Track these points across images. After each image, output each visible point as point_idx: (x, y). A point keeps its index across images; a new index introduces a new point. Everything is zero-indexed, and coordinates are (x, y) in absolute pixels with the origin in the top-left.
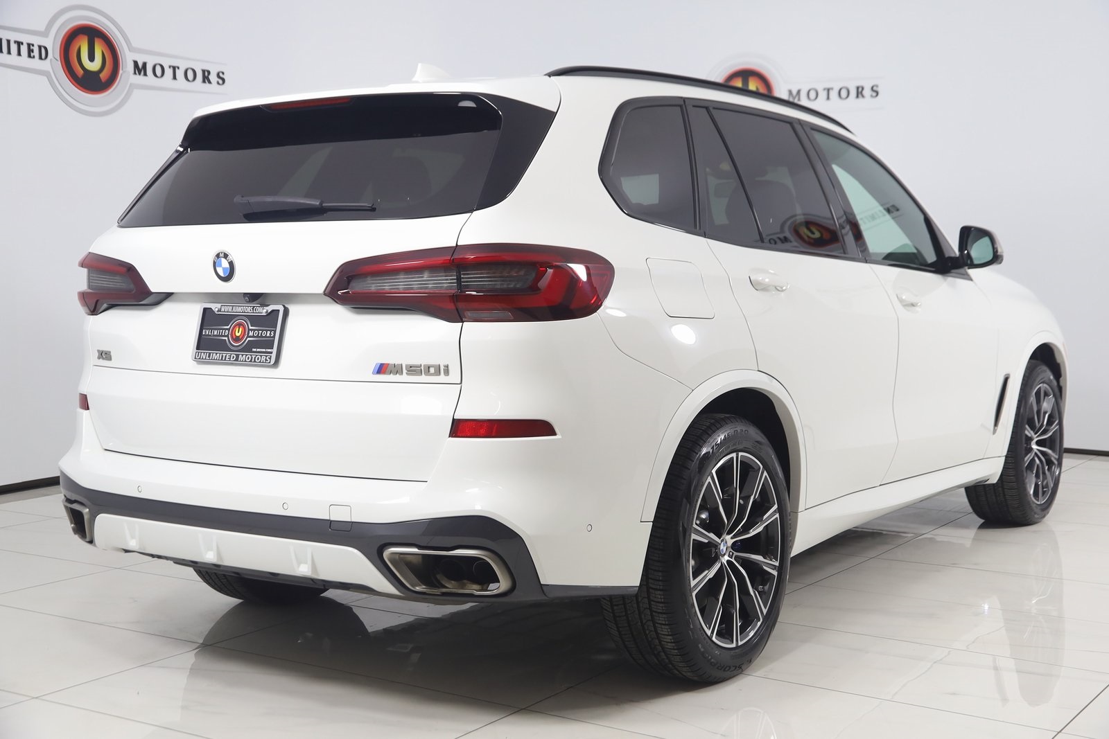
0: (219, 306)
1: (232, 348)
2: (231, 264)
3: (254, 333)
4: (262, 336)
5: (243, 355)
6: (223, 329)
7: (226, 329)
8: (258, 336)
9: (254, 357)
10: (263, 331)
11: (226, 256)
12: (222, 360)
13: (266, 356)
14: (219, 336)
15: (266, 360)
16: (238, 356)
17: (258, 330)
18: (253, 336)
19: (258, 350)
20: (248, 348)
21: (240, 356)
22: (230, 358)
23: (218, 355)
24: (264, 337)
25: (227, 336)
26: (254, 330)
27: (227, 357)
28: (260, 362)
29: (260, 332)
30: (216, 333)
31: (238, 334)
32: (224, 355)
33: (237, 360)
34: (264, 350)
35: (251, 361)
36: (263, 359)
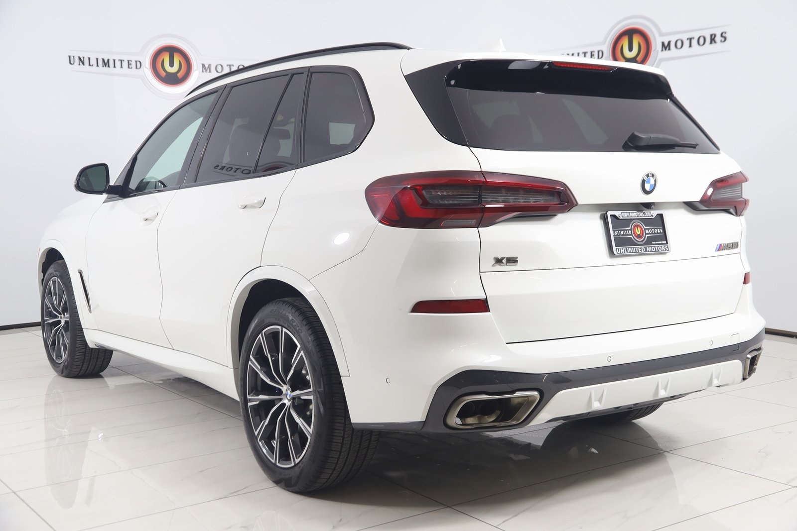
0: (620, 212)
1: (638, 243)
2: (655, 181)
3: (649, 231)
4: (655, 233)
5: (649, 247)
6: (627, 230)
7: (629, 230)
8: (652, 233)
9: (657, 247)
10: (654, 229)
11: (653, 176)
12: (636, 252)
13: (665, 246)
14: (625, 235)
15: (666, 249)
16: (646, 248)
17: (651, 229)
18: (649, 234)
19: (657, 243)
20: (649, 242)
21: (648, 248)
22: (641, 250)
23: (632, 249)
24: (656, 233)
25: (631, 235)
26: (649, 229)
27: (639, 250)
28: (662, 251)
29: (653, 230)
30: (622, 233)
31: (639, 233)
32: (637, 249)
33: (646, 251)
34: (660, 242)
35: (656, 251)
36: (663, 249)
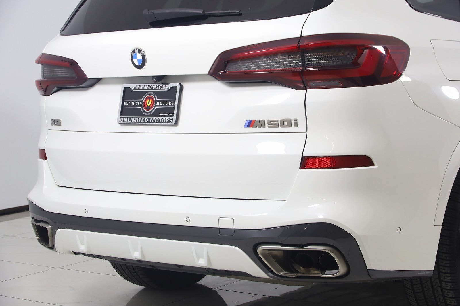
0: (134, 85)
2: (144, 56)
3: (160, 103)
4: (165, 105)
5: (153, 118)
6: (138, 101)
7: (140, 101)
8: (162, 105)
9: (160, 119)
10: (166, 101)
11: (139, 51)
12: (138, 122)
13: (169, 118)
14: (136, 106)
15: (169, 121)
16: (149, 119)
17: (163, 101)
18: (159, 105)
19: (164, 114)
20: (156, 113)
21: (151, 119)
22: (144, 121)
23: (136, 119)
24: (167, 106)
25: (141, 106)
26: (160, 101)
27: (142, 120)
28: (165, 122)
30: (133, 104)
31: (149, 105)
32: (140, 119)
33: (149, 122)
34: (167, 114)
35: (159, 122)
36: (167, 120)
